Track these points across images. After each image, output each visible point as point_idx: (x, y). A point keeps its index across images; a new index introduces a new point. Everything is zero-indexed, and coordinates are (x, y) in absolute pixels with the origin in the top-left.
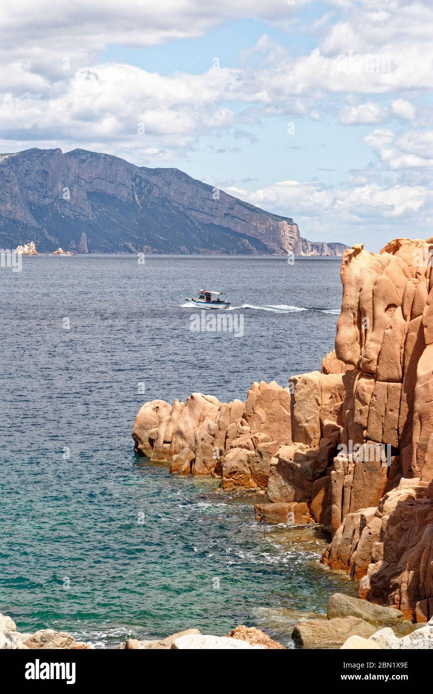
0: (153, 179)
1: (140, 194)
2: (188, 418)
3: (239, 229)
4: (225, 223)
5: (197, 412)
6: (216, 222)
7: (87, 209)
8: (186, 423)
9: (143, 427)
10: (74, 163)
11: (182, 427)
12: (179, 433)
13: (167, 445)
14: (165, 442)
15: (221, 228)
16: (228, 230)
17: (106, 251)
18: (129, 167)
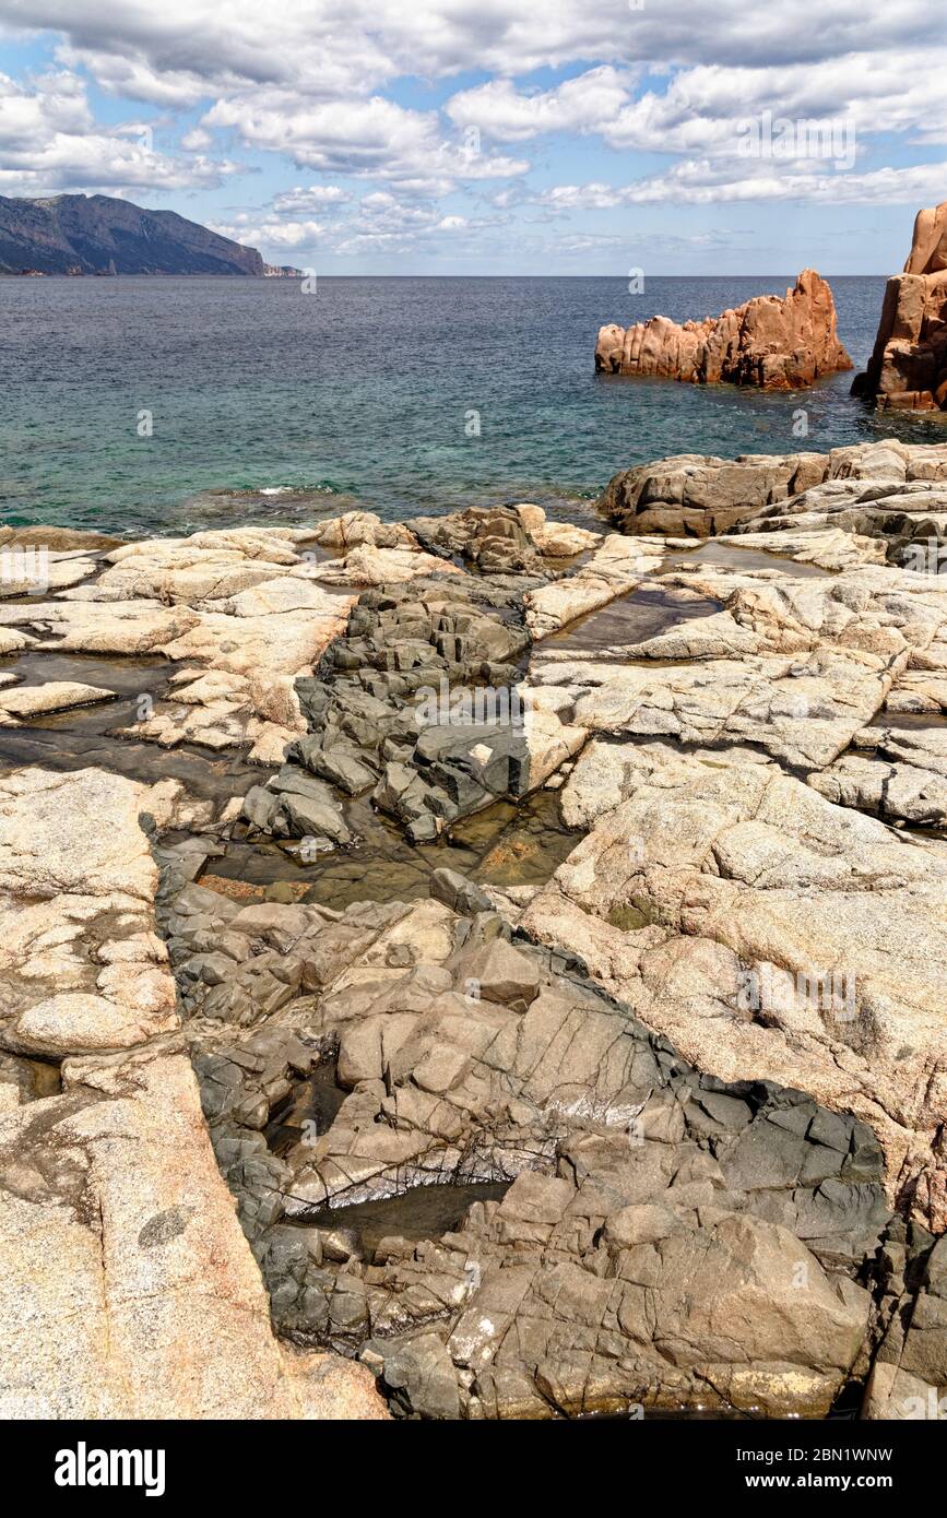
0: (156, 219)
1: (148, 230)
2: (653, 337)
3: (220, 257)
4: (210, 252)
5: (663, 332)
6: (204, 251)
7: (110, 240)
8: (653, 342)
9: (605, 349)
10: (96, 206)
11: (650, 346)
12: (648, 351)
13: (635, 363)
14: (632, 359)
15: (207, 256)
16: (213, 258)
17: (129, 273)
18: (138, 210)
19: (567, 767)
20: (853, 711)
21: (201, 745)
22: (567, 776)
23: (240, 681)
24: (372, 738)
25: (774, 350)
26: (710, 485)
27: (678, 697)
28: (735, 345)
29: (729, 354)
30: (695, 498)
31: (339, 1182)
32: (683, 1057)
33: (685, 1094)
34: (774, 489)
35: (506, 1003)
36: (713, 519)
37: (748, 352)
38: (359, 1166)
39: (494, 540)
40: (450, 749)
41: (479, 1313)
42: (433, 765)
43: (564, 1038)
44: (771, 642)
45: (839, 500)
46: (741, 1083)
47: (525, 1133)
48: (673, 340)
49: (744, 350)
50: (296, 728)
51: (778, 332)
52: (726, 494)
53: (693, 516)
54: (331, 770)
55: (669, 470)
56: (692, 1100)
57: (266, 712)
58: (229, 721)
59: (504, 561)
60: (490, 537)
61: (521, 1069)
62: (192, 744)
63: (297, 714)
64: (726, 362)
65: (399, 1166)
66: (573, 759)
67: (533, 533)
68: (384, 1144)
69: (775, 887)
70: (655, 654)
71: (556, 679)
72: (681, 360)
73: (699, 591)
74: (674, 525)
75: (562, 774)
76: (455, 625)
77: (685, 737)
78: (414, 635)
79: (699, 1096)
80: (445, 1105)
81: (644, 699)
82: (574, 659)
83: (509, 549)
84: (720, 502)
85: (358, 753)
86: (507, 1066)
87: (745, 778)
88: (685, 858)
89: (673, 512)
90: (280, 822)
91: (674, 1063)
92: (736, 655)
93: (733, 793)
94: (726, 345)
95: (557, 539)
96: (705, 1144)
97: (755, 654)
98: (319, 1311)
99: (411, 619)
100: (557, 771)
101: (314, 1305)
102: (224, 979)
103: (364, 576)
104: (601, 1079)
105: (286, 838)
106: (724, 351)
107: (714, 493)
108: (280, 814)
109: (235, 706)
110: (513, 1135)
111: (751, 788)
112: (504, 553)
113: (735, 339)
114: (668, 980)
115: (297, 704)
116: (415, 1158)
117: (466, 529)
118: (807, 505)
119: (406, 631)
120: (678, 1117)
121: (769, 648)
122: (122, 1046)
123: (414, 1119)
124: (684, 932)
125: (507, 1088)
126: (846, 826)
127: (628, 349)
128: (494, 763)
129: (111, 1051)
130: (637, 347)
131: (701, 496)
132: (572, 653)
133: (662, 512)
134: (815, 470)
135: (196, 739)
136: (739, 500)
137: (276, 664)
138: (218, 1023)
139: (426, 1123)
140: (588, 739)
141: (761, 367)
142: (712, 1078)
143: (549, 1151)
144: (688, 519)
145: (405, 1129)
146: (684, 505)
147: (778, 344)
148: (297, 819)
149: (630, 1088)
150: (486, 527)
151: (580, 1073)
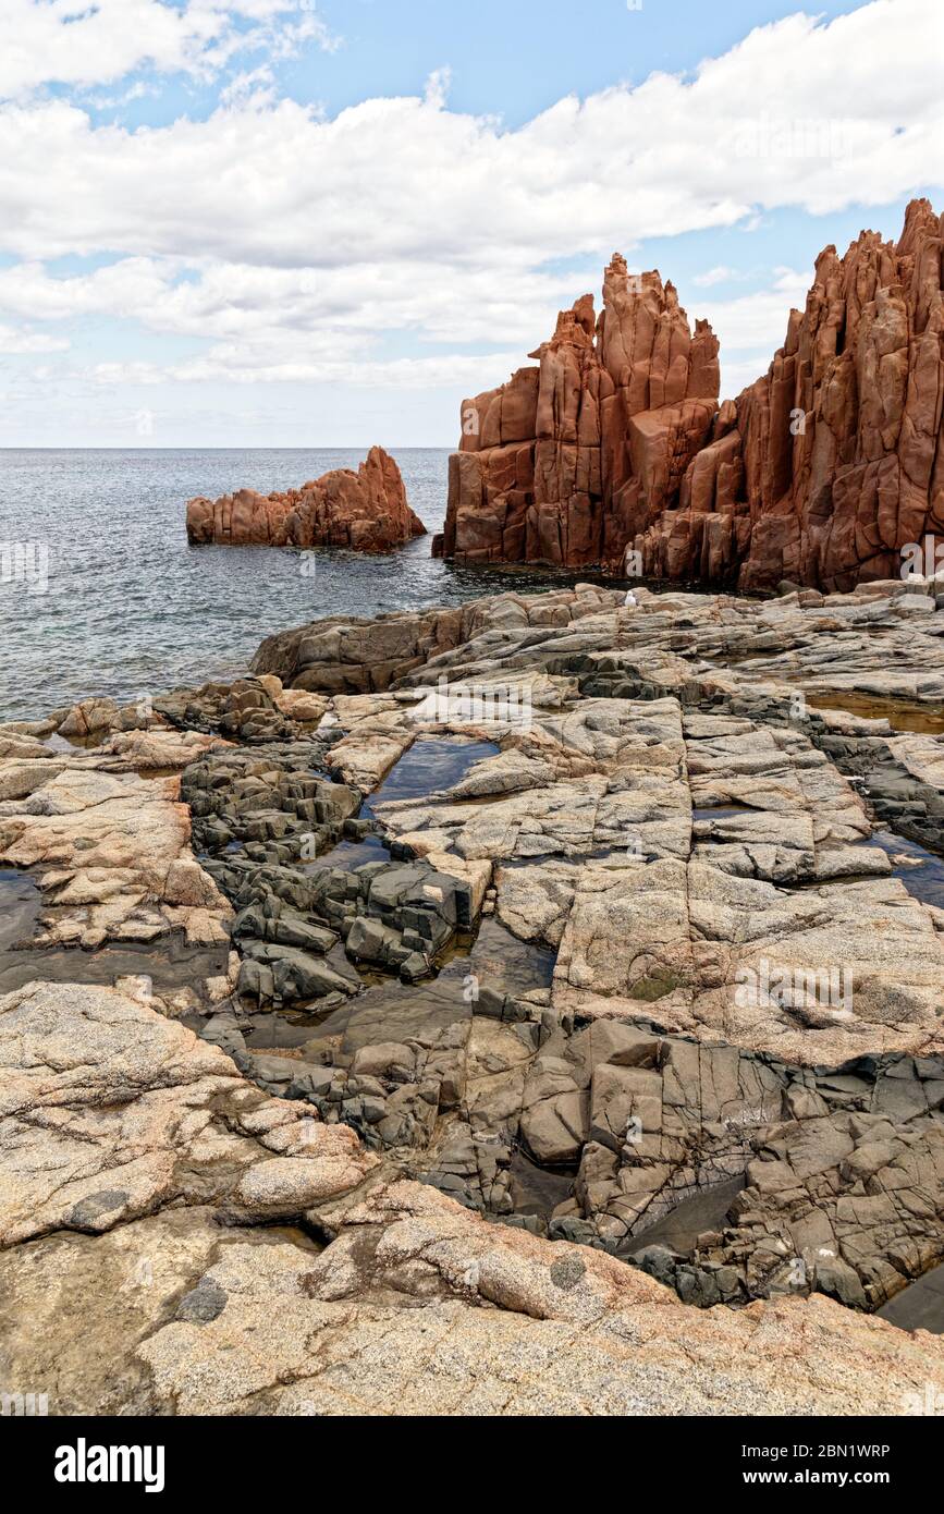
19: (492, 893)
20: (677, 811)
21: (129, 940)
22: (495, 900)
23: (129, 873)
24: (307, 900)
25: (358, 516)
26: (364, 643)
27: (545, 822)
28: (322, 513)
29: (317, 521)
30: (352, 655)
31: (630, 1215)
32: (788, 1062)
33: (812, 1082)
34: (420, 641)
35: (636, 1065)
36: (370, 673)
37: (335, 518)
38: (638, 1199)
39: (254, 712)
40: (405, 893)
41: (811, 1249)
42: (399, 910)
43: (705, 1071)
44: (565, 769)
45: (499, 647)
46: (848, 1062)
47: (725, 1142)
48: (262, 510)
49: (332, 517)
50: (218, 906)
51: (358, 501)
52: (379, 649)
53: (351, 672)
54: (295, 934)
55: (321, 632)
56: (818, 1086)
57: (174, 898)
58: (141, 912)
59: (268, 729)
60: (249, 709)
61: (693, 1103)
62: (117, 940)
63: (216, 892)
64: (314, 529)
65: (661, 1191)
66: (491, 886)
67: (277, 701)
68: (644, 1178)
69: (755, 938)
70: (477, 793)
71: (415, 824)
72: (272, 528)
73: (471, 736)
74: (336, 681)
75: (490, 900)
76: (304, 791)
77: (568, 852)
78: (264, 806)
79: (822, 1081)
80: (666, 1139)
81: (516, 829)
82: (416, 806)
83: (270, 718)
84: (374, 657)
85: (305, 915)
86: (682, 1102)
87: (670, 869)
88: (677, 933)
89: (333, 670)
90: (290, 986)
91: (784, 1068)
92: (540, 784)
93: (665, 882)
94: (313, 514)
95: (298, 703)
96: (852, 1107)
97: (555, 781)
98: (711, 1287)
99: (257, 792)
100: (485, 897)
101: (708, 1284)
102: (387, 1113)
103: (148, 759)
104: (746, 1092)
105: (298, 1000)
106: (313, 519)
107: (368, 649)
108: (288, 979)
109: (137, 898)
110: (719, 1146)
111: (677, 876)
112: (267, 723)
113: (321, 507)
114: (731, 1017)
115: (213, 884)
116: (667, 1183)
117: (213, 704)
118: (474, 653)
119: (257, 803)
120: (819, 1100)
121: (564, 774)
122: (351, 1187)
123: (652, 1155)
124: (706, 986)
125: (691, 1117)
126: (754, 890)
127: (218, 519)
128: (447, 898)
129: (344, 1194)
130: (227, 517)
131: (357, 653)
132: (407, 802)
133: (322, 671)
134: (452, 622)
135: (121, 934)
136: (390, 654)
137: (160, 851)
138: (407, 1148)
139: (661, 1155)
140: (494, 868)
141: (348, 531)
142: (822, 1067)
143: (746, 1148)
144: (349, 674)
145: (648, 1165)
146: (342, 662)
147: (361, 511)
148: (311, 979)
149: (767, 1093)
150: (238, 701)
151: (728, 1093)
